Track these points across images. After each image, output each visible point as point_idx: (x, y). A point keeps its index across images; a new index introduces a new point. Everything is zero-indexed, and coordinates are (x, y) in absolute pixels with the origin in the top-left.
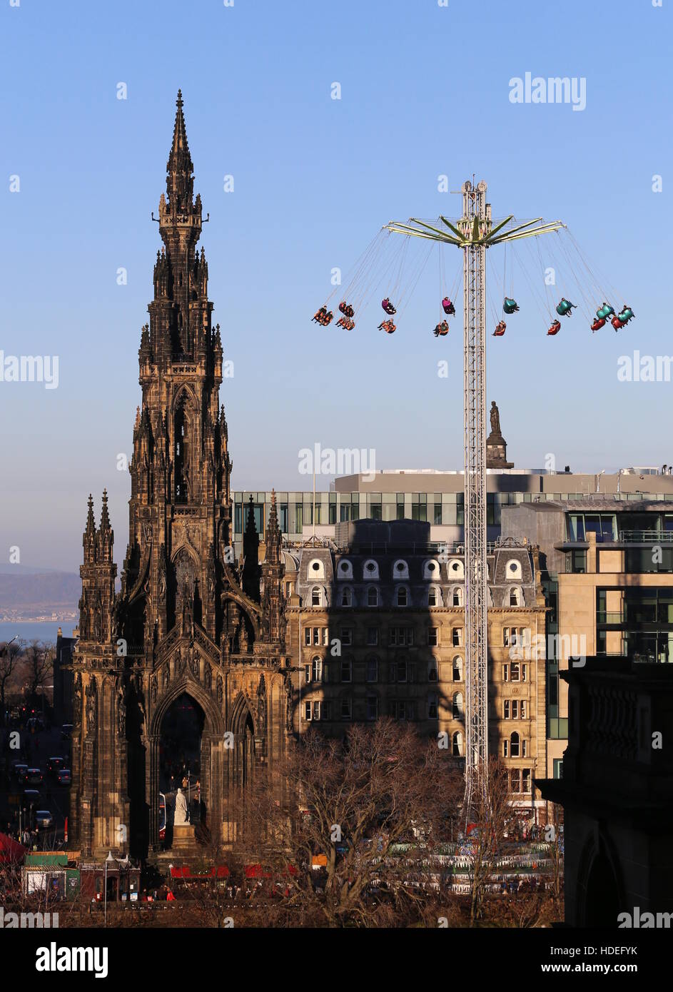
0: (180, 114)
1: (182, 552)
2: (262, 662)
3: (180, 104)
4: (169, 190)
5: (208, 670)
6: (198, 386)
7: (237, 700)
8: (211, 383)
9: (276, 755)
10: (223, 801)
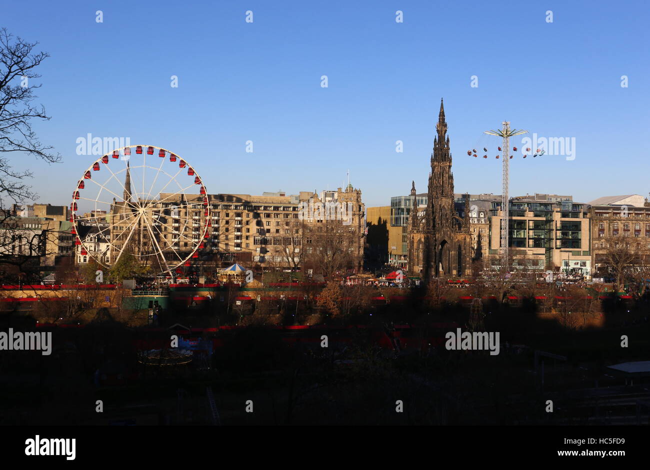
0: (442, 103)
1: (444, 206)
2: (465, 232)
3: (442, 101)
4: (440, 121)
5: (450, 234)
6: (448, 167)
7: (457, 242)
8: (450, 167)
9: (468, 254)
10: (453, 265)
